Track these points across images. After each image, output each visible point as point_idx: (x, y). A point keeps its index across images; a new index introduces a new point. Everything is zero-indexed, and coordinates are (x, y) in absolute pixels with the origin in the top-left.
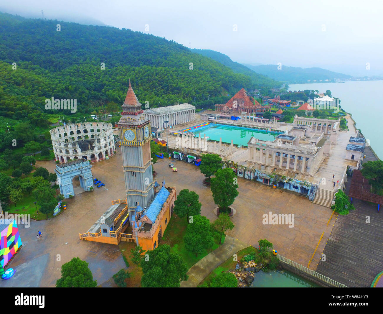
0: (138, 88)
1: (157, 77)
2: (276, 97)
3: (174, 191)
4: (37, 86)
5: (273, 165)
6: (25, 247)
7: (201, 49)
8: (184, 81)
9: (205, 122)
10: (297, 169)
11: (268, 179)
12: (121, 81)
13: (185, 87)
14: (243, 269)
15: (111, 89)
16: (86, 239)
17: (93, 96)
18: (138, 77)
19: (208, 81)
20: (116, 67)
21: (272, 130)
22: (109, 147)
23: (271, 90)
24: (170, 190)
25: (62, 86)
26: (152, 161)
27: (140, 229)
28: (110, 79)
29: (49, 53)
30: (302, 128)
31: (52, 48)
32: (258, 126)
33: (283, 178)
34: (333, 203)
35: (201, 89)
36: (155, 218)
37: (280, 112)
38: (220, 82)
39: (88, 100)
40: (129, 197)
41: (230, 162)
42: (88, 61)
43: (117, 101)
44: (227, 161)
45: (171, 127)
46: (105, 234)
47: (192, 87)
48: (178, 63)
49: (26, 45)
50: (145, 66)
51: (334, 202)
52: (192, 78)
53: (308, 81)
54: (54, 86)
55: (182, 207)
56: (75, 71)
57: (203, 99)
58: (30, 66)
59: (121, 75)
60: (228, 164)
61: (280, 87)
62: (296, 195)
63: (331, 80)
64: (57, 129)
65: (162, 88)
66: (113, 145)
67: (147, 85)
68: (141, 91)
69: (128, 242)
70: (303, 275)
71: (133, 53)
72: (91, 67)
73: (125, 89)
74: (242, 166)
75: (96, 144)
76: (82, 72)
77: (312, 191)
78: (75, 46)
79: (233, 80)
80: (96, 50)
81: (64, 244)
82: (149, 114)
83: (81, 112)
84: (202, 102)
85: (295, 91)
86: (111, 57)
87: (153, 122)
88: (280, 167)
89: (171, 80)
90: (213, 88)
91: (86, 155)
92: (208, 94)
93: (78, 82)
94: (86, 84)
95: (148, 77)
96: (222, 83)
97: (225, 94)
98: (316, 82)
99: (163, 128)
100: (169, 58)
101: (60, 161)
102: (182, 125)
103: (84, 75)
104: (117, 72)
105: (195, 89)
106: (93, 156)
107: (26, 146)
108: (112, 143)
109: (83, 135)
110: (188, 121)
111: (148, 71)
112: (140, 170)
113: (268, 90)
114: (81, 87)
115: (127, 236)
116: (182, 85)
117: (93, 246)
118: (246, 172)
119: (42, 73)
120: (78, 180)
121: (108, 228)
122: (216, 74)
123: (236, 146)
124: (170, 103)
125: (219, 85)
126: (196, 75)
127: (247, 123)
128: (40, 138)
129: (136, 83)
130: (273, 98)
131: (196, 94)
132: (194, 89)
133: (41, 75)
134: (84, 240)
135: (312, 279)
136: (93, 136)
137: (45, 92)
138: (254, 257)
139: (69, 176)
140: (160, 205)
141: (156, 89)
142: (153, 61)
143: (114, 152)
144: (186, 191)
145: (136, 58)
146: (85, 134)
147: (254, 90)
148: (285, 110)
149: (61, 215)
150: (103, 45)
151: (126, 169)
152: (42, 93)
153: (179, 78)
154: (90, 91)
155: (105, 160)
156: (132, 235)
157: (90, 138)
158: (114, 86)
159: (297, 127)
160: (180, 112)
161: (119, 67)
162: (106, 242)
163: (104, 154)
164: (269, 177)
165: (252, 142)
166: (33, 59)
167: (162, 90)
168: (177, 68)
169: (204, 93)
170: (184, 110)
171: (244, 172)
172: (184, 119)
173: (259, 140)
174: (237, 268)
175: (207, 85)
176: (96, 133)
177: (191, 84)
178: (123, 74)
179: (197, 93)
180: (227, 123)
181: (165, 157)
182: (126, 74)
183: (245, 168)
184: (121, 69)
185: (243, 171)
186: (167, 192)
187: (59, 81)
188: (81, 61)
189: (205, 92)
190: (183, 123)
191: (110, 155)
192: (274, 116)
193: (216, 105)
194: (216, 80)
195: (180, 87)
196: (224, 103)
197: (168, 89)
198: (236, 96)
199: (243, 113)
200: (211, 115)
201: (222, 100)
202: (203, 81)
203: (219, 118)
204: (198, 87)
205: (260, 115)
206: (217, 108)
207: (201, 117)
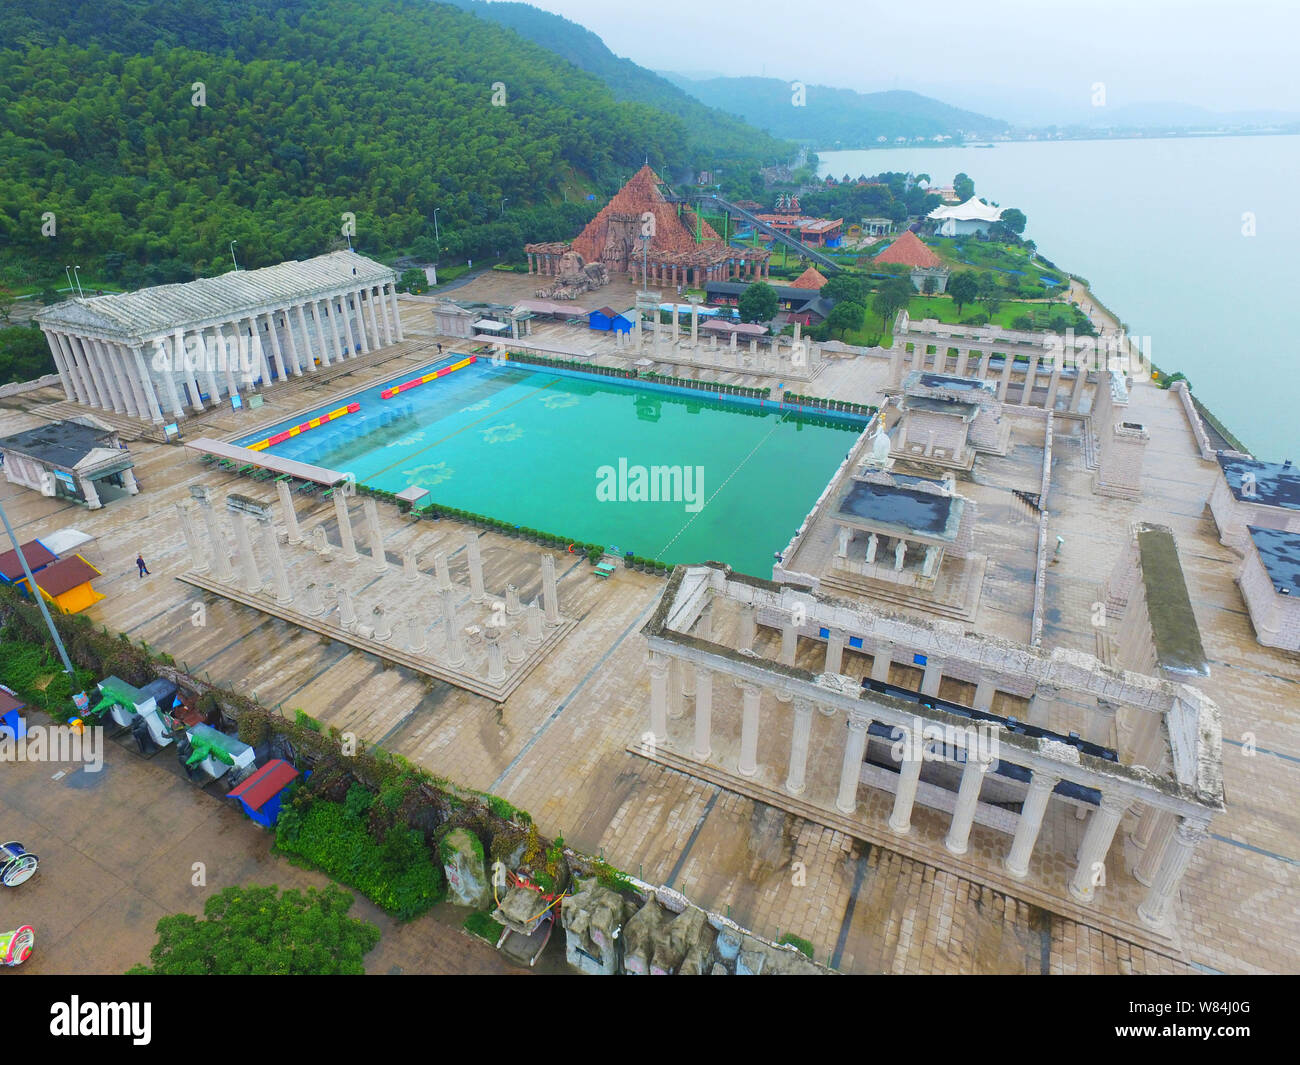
1: (246, 111)
2: (785, 203)
8: (387, 129)
9: (453, 349)
12: (41, 126)
13: (388, 159)
18: (141, 109)
19: (497, 135)
21: (787, 395)
23: (763, 172)
32: (717, 371)
35: (468, 172)
37: (809, 279)
38: (553, 140)
45: (238, 404)
47: (421, 159)
48: (355, 44)
52: (421, 116)
53: (879, 139)
57: (479, 217)
61: (792, 162)
63: (950, 137)
65: (275, 164)
67: (195, 149)
79: (610, 128)
82: (77, 334)
84: (470, 232)
85: (846, 178)
89: (317, 127)
90: (522, 166)
92: (499, 195)
96: (561, 142)
97: (577, 193)
98: (904, 145)
100: (312, 16)
102: (317, 380)
105: (441, 168)
110: (358, 350)
113: (749, 173)
116: (373, 150)
122: (533, 101)
124: (306, 241)
125: (550, 153)
126: (444, 104)
127: (664, 349)
129: (131, 137)
130: (770, 210)
131: (441, 195)
132: (434, 169)
141: (241, 169)
145: (133, 11)
147: (697, 174)
148: (827, 265)
153: (360, 117)
159: (923, 391)
161: (34, 52)
167: (273, 176)
168: (348, 70)
169: (478, 188)
170: (317, 292)
172: (330, 342)
175: (494, 153)
177: (418, 145)
178: (55, 87)
179: (448, 190)
180: (562, 357)
182: (71, 90)
184: (43, 60)
189: (486, 186)
190: (327, 364)
192: (786, 301)
193: (529, 246)
194: (534, 130)
195: (365, 161)
196: (567, 235)
197: (304, 169)
198: (617, 203)
199: (643, 300)
200: (486, 311)
201: (562, 218)
202: (474, 131)
203: (529, 327)
204: (452, 159)
205: (723, 294)
206: (535, 262)
207: (438, 320)
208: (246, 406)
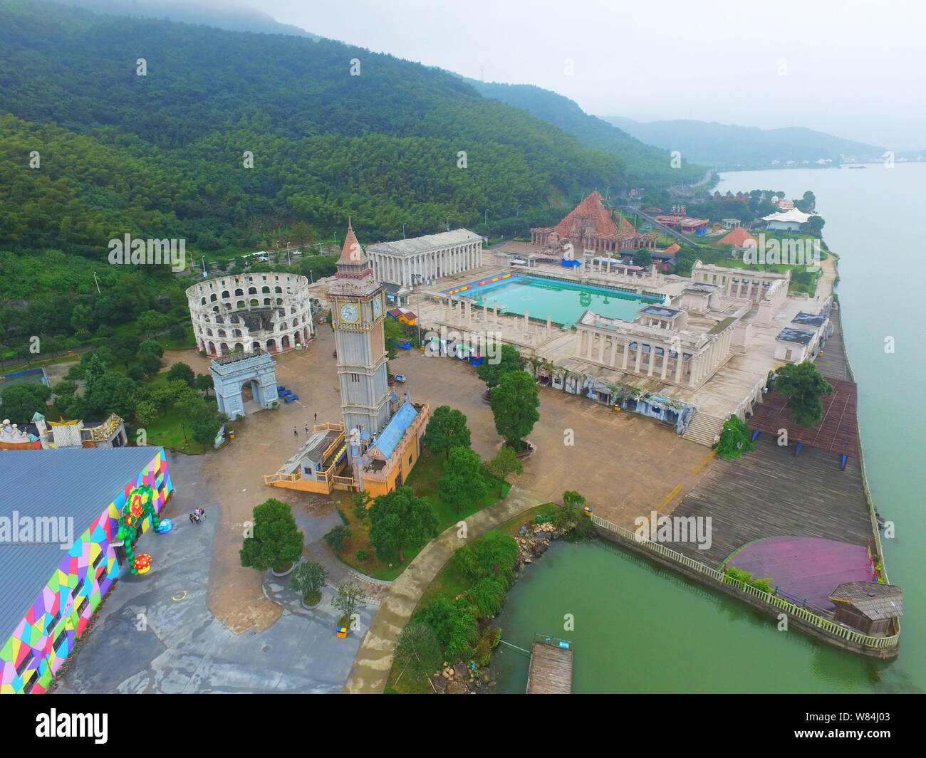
0: (358, 187)
1: (401, 163)
2: (677, 209)
3: (425, 410)
4: (138, 187)
5: (624, 367)
6: (179, 493)
7: (510, 84)
9: (503, 270)
10: (667, 377)
11: (606, 393)
12: (320, 171)
13: (464, 185)
14: (532, 535)
15: (298, 192)
16: (275, 485)
17: (258, 208)
18: (358, 162)
19: (517, 172)
20: (308, 136)
22: (301, 325)
23: (671, 189)
24: (418, 408)
25: (192, 184)
26: (387, 356)
27: (365, 467)
28: (295, 166)
29: (156, 103)
30: (702, 291)
31: (162, 91)
32: (616, 283)
33: (635, 391)
34: (717, 438)
35: (502, 191)
36: (390, 451)
37: (674, 249)
38: (547, 174)
39: (248, 215)
40: (347, 417)
41: (540, 360)
42: (243, 121)
43: (311, 219)
44: (534, 358)
45: (428, 283)
46: (308, 475)
47: (480, 185)
48: (450, 127)
49: (104, 86)
50: (374, 136)
51: (719, 437)
52: (480, 163)
53: (773, 163)
54: (174, 185)
55: (436, 436)
56: (216, 147)
57: (506, 214)
58: (118, 137)
59: (320, 156)
60: (536, 364)
62: (655, 424)
63: (831, 161)
64: (198, 288)
65: (412, 187)
66: (309, 320)
67: (379, 180)
68: (363, 194)
69: (346, 491)
70: (627, 545)
71: (346, 102)
72: (251, 138)
73: (328, 190)
74: (561, 368)
75: (276, 319)
76: (232, 149)
77: (684, 418)
78: (212, 84)
79: (578, 166)
80: (260, 96)
81: (241, 492)
82: (382, 255)
83: (235, 245)
84: (502, 221)
85: (729, 192)
86: (294, 112)
87: (391, 270)
88: (637, 371)
89: (433, 169)
90: (530, 188)
91: (259, 341)
92: (517, 203)
93: (225, 174)
94: (241, 180)
95: (381, 161)
96: (550, 175)
97: (557, 202)
99: (410, 284)
100: (431, 114)
101: (208, 351)
102: (453, 278)
103: (237, 157)
104: (310, 150)
105: (488, 190)
106: (271, 343)
107: (141, 320)
108: (307, 316)
109: (247, 300)
110: (466, 268)
111: (379, 147)
112: (366, 372)
113: (662, 190)
114: (232, 185)
115: (345, 481)
116: (457, 180)
117: (289, 495)
118: (568, 380)
119: (146, 153)
120: (249, 388)
121: (312, 465)
122: (537, 153)
123: (560, 326)
124: (430, 224)
125: (545, 181)
126: (492, 156)
127: (594, 274)
128: (161, 303)
129: (353, 175)
130: (666, 213)
131: (489, 203)
132: (486, 190)
133: (143, 158)
134: (272, 486)
135: (640, 550)
136: (267, 301)
137: (157, 199)
138: (552, 518)
139: (236, 380)
140: (401, 432)
141: (397, 189)
142: (393, 122)
143: (311, 335)
144: (446, 410)
145: (352, 115)
146: (251, 297)
147: (629, 191)
148: (688, 243)
149: (226, 449)
150: (278, 83)
151: (342, 369)
152: (150, 202)
154: (252, 196)
155: (295, 350)
156: (352, 479)
157: (261, 305)
158: (304, 183)
159: (692, 288)
160: (448, 250)
161: (314, 138)
162: (309, 490)
163: (292, 338)
164: (608, 389)
165: (584, 321)
166: (121, 118)
167: (412, 193)
168: (446, 140)
169: (507, 199)
170: (457, 244)
171: (564, 380)
172: (457, 264)
173: (601, 317)
174: (521, 532)
175: (516, 181)
176: (273, 295)
178: (324, 154)
179: (492, 200)
180: (550, 275)
181: (414, 346)
182: (330, 155)
183: (567, 371)
184: (319, 141)
185: (562, 377)
186: (414, 411)
187: (184, 172)
188: (228, 123)
189: (511, 198)
190: (455, 272)
191: (303, 340)
192: (660, 259)
193: (532, 229)
194: (537, 169)
195: (454, 185)
196: (551, 224)
197: (425, 190)
198: (579, 209)
199: (586, 253)
200: (517, 256)
201: (549, 216)
202: (506, 170)
203: (535, 263)
204: (495, 185)
205: (628, 255)
206: (535, 236)
207: (496, 259)
208: (431, 284)
